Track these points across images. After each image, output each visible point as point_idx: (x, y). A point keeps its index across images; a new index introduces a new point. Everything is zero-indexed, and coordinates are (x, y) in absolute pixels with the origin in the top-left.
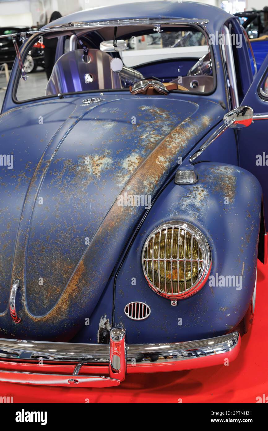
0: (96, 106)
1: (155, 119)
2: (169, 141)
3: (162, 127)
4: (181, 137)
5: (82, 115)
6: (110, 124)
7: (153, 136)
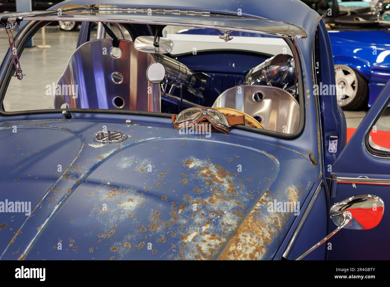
0: (115, 152)
1: (210, 194)
2: (234, 253)
3: (222, 214)
4: (255, 241)
5: (87, 172)
6: (132, 200)
7: (206, 237)
